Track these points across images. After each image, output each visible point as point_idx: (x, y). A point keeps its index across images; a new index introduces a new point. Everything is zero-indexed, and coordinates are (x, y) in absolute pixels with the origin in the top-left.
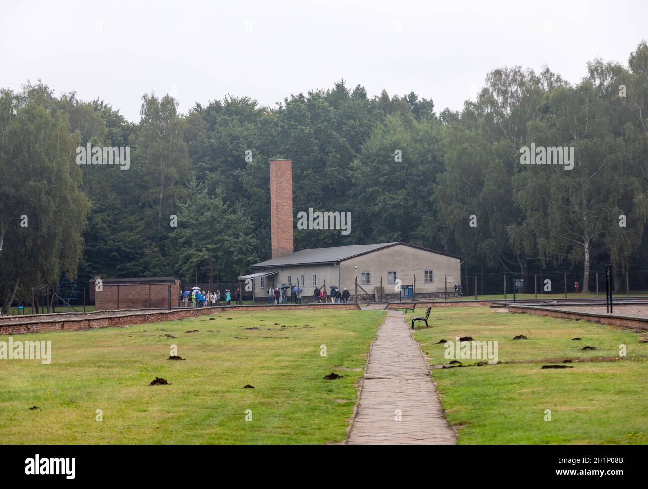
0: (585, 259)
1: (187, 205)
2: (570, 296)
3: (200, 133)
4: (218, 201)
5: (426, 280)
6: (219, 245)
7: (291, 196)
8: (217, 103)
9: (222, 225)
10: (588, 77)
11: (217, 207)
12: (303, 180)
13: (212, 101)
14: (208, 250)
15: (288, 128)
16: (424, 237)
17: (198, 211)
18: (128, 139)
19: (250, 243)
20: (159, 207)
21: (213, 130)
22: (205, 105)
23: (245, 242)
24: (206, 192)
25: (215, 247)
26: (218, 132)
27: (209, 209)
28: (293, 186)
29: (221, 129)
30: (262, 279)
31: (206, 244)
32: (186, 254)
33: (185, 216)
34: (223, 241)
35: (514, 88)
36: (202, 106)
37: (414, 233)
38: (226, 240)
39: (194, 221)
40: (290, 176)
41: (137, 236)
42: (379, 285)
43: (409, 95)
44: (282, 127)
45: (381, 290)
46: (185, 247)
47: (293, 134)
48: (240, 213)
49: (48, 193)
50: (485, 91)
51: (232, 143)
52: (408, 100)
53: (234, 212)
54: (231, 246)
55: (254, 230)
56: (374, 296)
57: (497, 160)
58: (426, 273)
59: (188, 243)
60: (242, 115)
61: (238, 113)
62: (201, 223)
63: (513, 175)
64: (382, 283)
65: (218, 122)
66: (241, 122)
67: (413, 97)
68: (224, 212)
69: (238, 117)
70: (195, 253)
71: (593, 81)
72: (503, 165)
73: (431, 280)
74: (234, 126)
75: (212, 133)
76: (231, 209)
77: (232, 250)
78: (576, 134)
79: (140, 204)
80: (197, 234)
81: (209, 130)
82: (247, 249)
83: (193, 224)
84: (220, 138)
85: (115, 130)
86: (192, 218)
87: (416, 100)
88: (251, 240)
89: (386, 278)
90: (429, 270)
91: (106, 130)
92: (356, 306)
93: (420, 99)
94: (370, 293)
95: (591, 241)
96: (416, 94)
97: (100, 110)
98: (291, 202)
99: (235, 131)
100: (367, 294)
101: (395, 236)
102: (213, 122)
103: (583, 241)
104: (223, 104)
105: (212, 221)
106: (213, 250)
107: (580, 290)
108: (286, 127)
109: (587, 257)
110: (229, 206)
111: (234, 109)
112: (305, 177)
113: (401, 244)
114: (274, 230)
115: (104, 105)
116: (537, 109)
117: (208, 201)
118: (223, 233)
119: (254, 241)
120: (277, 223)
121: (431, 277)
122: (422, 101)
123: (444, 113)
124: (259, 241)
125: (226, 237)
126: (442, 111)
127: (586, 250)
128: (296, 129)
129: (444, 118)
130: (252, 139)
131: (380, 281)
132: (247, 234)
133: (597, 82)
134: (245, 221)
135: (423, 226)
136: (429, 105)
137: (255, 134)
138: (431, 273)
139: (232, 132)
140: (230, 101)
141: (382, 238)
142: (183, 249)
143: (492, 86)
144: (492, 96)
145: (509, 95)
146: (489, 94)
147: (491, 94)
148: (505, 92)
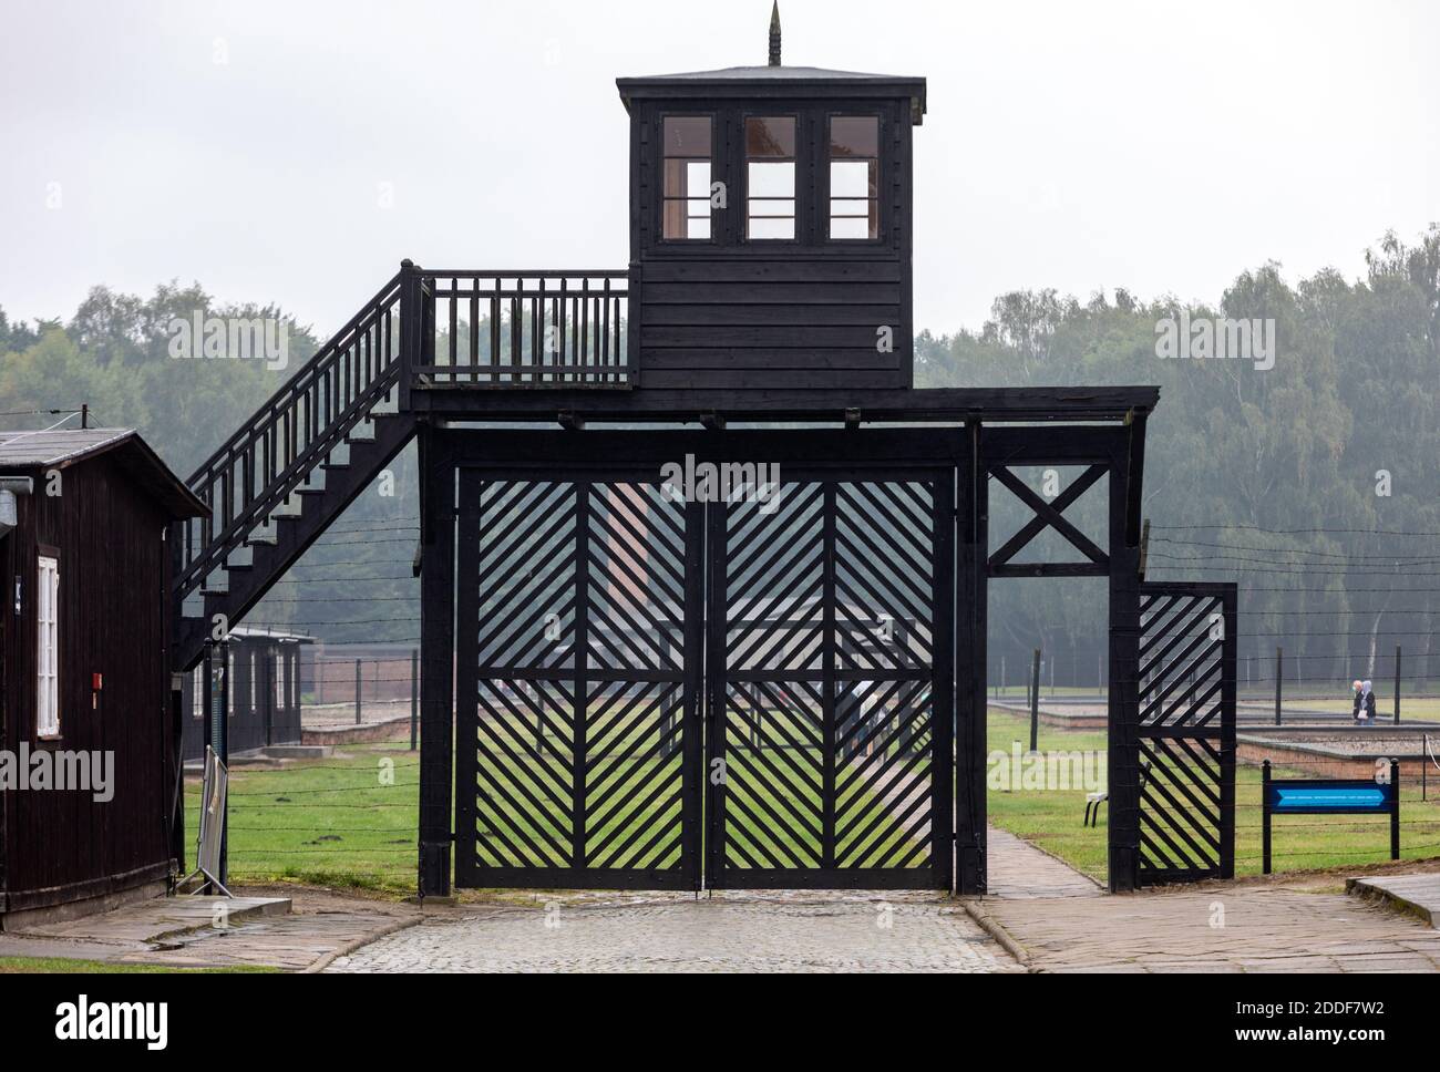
35: (1039, 326)
50: (990, 329)
143: (1003, 320)
144: (1001, 338)
145: (1032, 337)
146: (996, 336)
147: (999, 335)
148: (1025, 333)
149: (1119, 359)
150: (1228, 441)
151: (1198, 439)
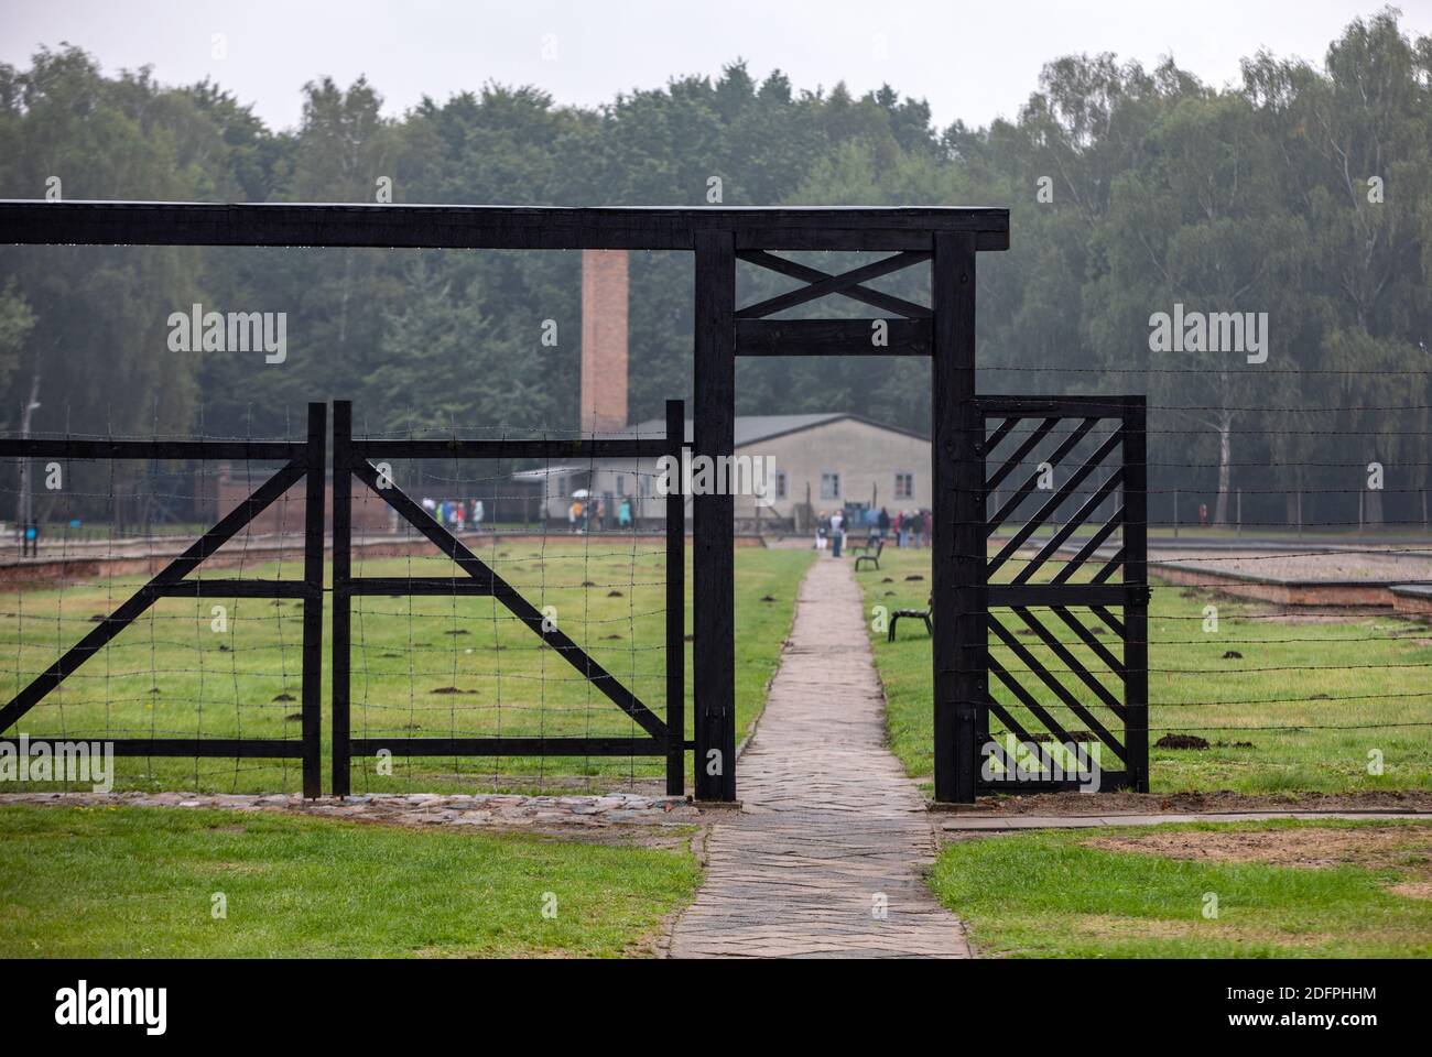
0: (1220, 458)
1: (404, 320)
2: (1184, 533)
3: (430, 165)
4: (468, 312)
5: (899, 493)
6: (469, 405)
7: (625, 308)
8: (467, 98)
9: (479, 363)
10: (1242, 90)
11: (467, 325)
12: (651, 273)
13: (458, 94)
14: (446, 415)
15: (623, 161)
16: (897, 402)
17: (427, 333)
18: (273, 172)
19: (533, 404)
20: (342, 321)
21: (459, 158)
22: (441, 102)
23: (524, 400)
24: (447, 294)
25: (461, 408)
26: (469, 164)
27: (451, 328)
28: (631, 286)
29: (475, 156)
30: (562, 480)
31: (442, 402)
32: (399, 422)
33: (399, 342)
34: (477, 397)
35: (1096, 98)
36: (434, 103)
37: (878, 392)
38: (486, 395)
39: (417, 354)
40: (625, 267)
41: (297, 381)
42: (803, 500)
43: (879, 92)
44: (610, 157)
45: (806, 509)
46: (397, 408)
47: (634, 175)
48: (517, 340)
49: (135, 294)
50: (1037, 101)
51: (500, 190)
52: (877, 101)
53: (502, 336)
54: (494, 409)
55: (545, 376)
56: (791, 522)
57: (1054, 250)
58: (899, 478)
59: (404, 399)
60: (519, 127)
61: (511, 121)
62: (432, 359)
63: (1085, 281)
64: (808, 495)
65: (470, 141)
66: (518, 141)
67: (887, 95)
68: (483, 335)
69: (511, 132)
70: (421, 420)
71: (1252, 97)
72: (1064, 261)
73: (909, 493)
74: (503, 152)
75: (457, 165)
76: (496, 331)
77: (497, 416)
78: (1213, 207)
79: (303, 312)
80: (424, 380)
81: (448, 158)
82: (529, 415)
83: (416, 360)
84: (473, 176)
85: (245, 150)
86: (415, 347)
87: (895, 101)
88: (538, 397)
89: (818, 486)
90: (905, 471)
91: (227, 149)
92: (758, 541)
93: (901, 101)
94: (785, 514)
95: (1234, 423)
96: (895, 89)
97: (212, 103)
98: (624, 321)
99: (506, 162)
100: (779, 517)
101: (840, 397)
102: (458, 141)
103: (1219, 423)
104: (479, 101)
105: (456, 356)
106: (458, 415)
107: (1208, 522)
108: (620, 159)
109: (1225, 456)
110: (492, 323)
111: (504, 112)
112: (655, 266)
113: (850, 418)
114: (587, 377)
115: (219, 94)
116: (1141, 144)
117: (449, 313)
118: (478, 381)
119: (543, 399)
120: (595, 364)
121: (909, 486)
122: (905, 103)
123: (952, 130)
124: (553, 400)
125: (485, 389)
126: (948, 125)
127: (1223, 441)
128: (641, 164)
129: (953, 142)
130: (541, 182)
131: (805, 491)
132: (529, 384)
133: (1261, 100)
134: (525, 355)
135: (899, 380)
136: (920, 112)
137: (549, 171)
138: (909, 478)
139: (501, 165)
140: (493, 92)
141: (812, 401)
142: (394, 411)
143: (1052, 91)
144: (1051, 111)
145: (1088, 110)
146: (1044, 108)
147: (1048, 108)
148: (1080, 105)
149: (1201, 123)
150: (1334, 227)
151: (1299, 223)
